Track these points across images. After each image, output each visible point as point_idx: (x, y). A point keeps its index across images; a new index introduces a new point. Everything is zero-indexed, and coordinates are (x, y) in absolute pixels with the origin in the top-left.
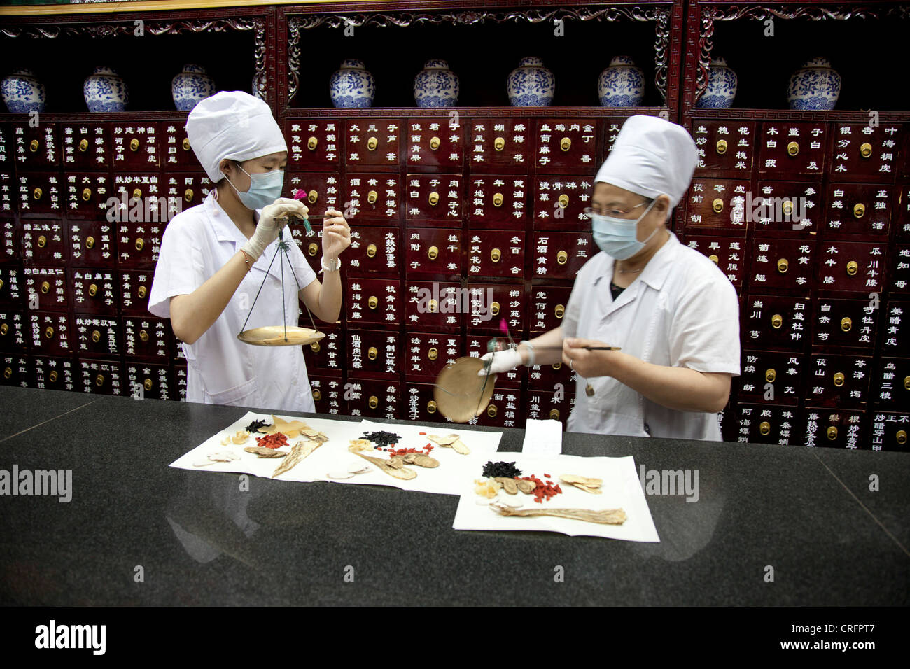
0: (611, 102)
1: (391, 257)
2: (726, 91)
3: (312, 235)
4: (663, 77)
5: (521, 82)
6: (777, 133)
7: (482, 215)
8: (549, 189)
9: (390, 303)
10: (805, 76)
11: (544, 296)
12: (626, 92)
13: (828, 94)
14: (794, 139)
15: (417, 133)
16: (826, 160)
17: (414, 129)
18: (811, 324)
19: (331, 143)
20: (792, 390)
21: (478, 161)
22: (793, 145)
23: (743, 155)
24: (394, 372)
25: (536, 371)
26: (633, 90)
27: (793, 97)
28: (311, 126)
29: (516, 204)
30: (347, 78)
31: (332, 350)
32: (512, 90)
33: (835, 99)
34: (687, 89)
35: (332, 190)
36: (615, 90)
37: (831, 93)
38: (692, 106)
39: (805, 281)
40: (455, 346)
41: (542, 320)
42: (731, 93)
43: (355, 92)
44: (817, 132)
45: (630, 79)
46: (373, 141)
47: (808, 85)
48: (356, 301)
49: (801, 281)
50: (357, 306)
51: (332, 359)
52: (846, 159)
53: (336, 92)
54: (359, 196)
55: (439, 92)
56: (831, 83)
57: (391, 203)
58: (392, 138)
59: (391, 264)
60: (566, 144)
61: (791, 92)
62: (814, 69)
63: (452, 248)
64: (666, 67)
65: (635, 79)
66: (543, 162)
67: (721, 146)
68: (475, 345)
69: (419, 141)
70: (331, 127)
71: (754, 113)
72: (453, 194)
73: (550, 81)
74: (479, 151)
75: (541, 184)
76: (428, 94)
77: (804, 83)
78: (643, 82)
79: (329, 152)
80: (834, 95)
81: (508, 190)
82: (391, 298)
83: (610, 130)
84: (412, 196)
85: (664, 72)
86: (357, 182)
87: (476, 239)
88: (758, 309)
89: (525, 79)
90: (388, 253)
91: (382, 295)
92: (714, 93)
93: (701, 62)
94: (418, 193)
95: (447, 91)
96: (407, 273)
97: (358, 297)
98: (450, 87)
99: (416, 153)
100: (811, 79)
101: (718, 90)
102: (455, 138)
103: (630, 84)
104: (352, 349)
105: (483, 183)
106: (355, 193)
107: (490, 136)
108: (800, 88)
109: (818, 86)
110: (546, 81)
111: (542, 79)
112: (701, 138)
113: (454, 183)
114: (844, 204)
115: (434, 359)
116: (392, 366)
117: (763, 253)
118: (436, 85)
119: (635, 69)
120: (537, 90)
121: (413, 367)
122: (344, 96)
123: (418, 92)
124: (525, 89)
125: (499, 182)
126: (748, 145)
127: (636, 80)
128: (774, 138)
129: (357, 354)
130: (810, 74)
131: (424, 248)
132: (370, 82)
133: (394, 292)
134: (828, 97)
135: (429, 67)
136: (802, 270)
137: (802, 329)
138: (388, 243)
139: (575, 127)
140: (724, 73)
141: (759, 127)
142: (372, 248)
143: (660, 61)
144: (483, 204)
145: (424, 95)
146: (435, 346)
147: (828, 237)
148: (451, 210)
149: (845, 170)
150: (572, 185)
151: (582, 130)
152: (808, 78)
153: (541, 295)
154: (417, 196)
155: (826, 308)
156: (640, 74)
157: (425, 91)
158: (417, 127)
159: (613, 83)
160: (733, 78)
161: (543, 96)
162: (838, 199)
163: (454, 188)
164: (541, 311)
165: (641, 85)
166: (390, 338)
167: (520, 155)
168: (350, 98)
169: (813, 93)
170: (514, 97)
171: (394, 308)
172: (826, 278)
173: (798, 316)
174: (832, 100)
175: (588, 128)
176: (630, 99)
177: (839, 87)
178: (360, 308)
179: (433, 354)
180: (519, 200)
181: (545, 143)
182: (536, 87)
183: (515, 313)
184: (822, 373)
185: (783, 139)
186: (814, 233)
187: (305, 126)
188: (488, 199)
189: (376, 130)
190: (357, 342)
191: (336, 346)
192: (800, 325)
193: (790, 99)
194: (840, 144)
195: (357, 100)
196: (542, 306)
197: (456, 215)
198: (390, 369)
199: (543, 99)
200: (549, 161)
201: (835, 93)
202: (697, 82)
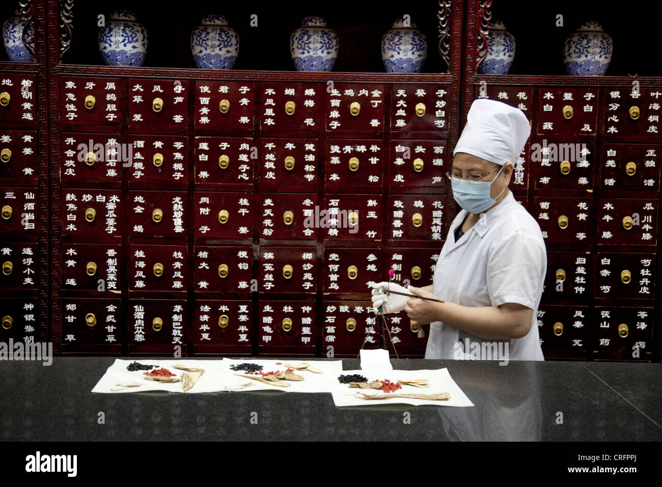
0: (395, 64)
1: (178, 222)
2: (505, 54)
3: (89, 199)
4: (446, 44)
5: (305, 43)
6: (553, 97)
7: (274, 178)
8: (340, 152)
9: (177, 270)
10: (578, 40)
11: (336, 258)
12: (410, 55)
13: (600, 57)
14: (568, 103)
15: (205, 95)
16: (599, 123)
17: (202, 91)
18: (593, 279)
19: (111, 102)
20: (580, 343)
21: (269, 124)
22: (567, 109)
24: (181, 343)
25: (331, 334)
26: (417, 53)
27: (568, 59)
28: (87, 84)
29: (307, 168)
30: (120, 31)
31: (111, 323)
32: (296, 50)
33: (607, 61)
34: (469, 57)
36: (399, 53)
37: (603, 56)
38: (474, 73)
39: (585, 237)
40: (247, 312)
41: (335, 282)
42: (510, 56)
43: (129, 46)
44: (589, 96)
45: (413, 42)
46: (158, 101)
47: (582, 48)
48: (139, 269)
49: (581, 236)
50: (140, 274)
51: (111, 333)
52: (617, 121)
53: (107, 45)
54: (143, 158)
55: (220, 49)
56: (603, 47)
57: (178, 166)
58: (179, 99)
59: (179, 229)
60: (355, 108)
61: (567, 54)
62: (587, 34)
63: (243, 211)
64: (449, 35)
65: (418, 42)
66: (333, 126)
68: (268, 310)
69: (207, 103)
70: (111, 86)
71: (531, 79)
72: (244, 158)
73: (334, 42)
74: (269, 114)
75: (332, 147)
76: (209, 51)
77: (578, 46)
78: (425, 45)
79: (109, 112)
80: (606, 58)
81: (299, 154)
82: (178, 265)
83: (397, 95)
84: (200, 160)
85: (447, 40)
86: (140, 144)
87: (268, 202)
89: (310, 40)
90: (175, 218)
91: (168, 262)
92: (493, 57)
93: (481, 32)
94: (207, 156)
95: (228, 49)
96: (195, 238)
97: (142, 264)
98: (232, 44)
99: (204, 115)
100: (585, 42)
101: (497, 54)
102: (245, 101)
103: (413, 48)
104: (134, 320)
105: (274, 146)
106: (138, 156)
107: (281, 100)
108: (575, 51)
109: (590, 50)
110: (330, 42)
111: (327, 41)
113: (244, 146)
114: (616, 163)
115: (224, 327)
116: (179, 336)
117: (544, 211)
118: (217, 43)
119: (418, 32)
120: (322, 52)
121: (202, 336)
122: (118, 50)
123: (197, 49)
124: (310, 50)
125: (290, 146)
126: (526, 109)
127: (419, 44)
128: (550, 102)
129: (140, 326)
130: (583, 38)
131: (214, 213)
132: (144, 35)
133: (182, 258)
134: (601, 60)
135: (208, 23)
136: (581, 226)
137: (585, 282)
138: (175, 207)
139: (364, 92)
140: (503, 37)
141: (536, 93)
142: (158, 213)
143: (443, 29)
144: (274, 167)
145: (205, 52)
146: (226, 312)
147: (603, 194)
148: (242, 173)
149: (616, 131)
150: (362, 149)
151: (370, 95)
152: (582, 42)
153: (334, 256)
154: (206, 160)
155: (605, 261)
156: (423, 37)
157: (206, 49)
158: (205, 89)
159: (397, 46)
160: (511, 42)
161: (328, 58)
162: (611, 158)
163: (244, 152)
164: (334, 273)
165: (424, 48)
166: (176, 306)
167: (311, 119)
168: (123, 52)
169: (587, 56)
170: (297, 58)
171: (181, 275)
172: (604, 233)
173: (581, 270)
174: (605, 62)
175: (376, 94)
176: (414, 62)
177: (611, 49)
178: (144, 277)
179: (223, 321)
180: (310, 163)
181: (335, 107)
182: (321, 48)
183: (308, 276)
184: (607, 325)
185: (558, 103)
186: (591, 191)
187: (80, 83)
188: (279, 163)
189: (162, 91)
190: (139, 313)
191: (115, 318)
192: (582, 279)
193: (566, 61)
194: (611, 107)
195: (132, 55)
196: (335, 267)
197: (247, 178)
198: (177, 340)
199: (327, 60)
200: (339, 125)
201: (607, 56)
202: (478, 50)
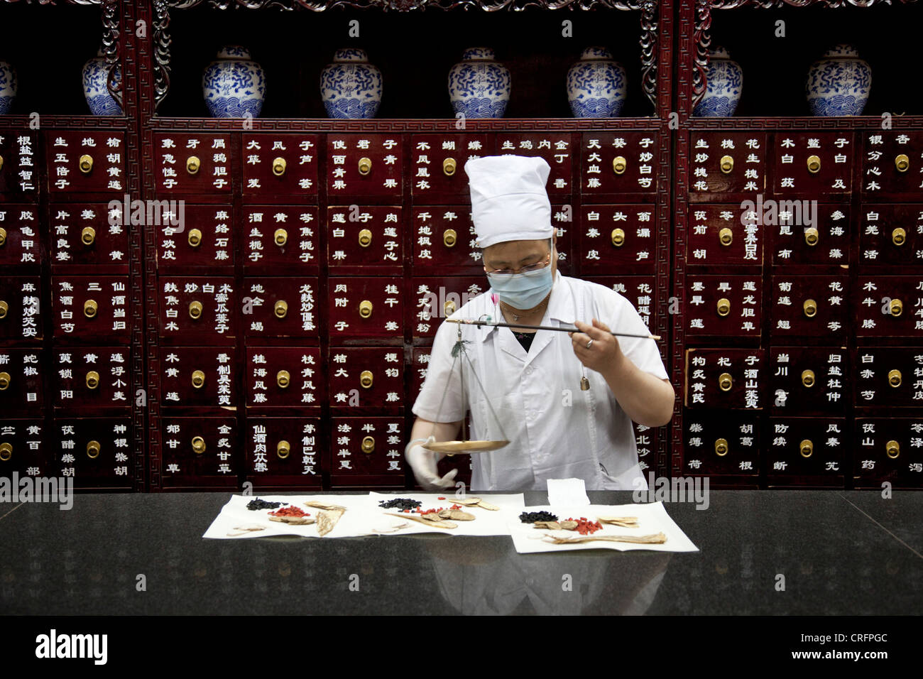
0: (585, 106)
1: (308, 317)
2: (729, 90)
3: (194, 290)
4: (652, 79)
5: (468, 82)
6: (793, 145)
7: (430, 257)
9: (308, 378)
10: (826, 69)
12: (604, 95)
13: (855, 91)
14: (814, 152)
15: (340, 152)
16: (855, 177)
17: (335, 147)
18: (851, 381)
19: (220, 164)
20: (835, 466)
21: (423, 188)
22: (813, 160)
23: (752, 173)
24: (314, 473)
26: (613, 92)
27: (813, 95)
28: (190, 142)
30: (231, 73)
31: (224, 449)
32: (456, 91)
33: (864, 96)
34: (682, 95)
35: (223, 229)
36: (590, 92)
37: (859, 90)
38: (689, 115)
39: (840, 327)
40: (398, 432)
42: (735, 92)
43: (242, 92)
44: (842, 142)
45: (608, 77)
46: (280, 162)
47: (830, 80)
48: (259, 378)
49: (835, 326)
50: (260, 385)
51: (224, 462)
52: (879, 174)
53: (214, 91)
54: (261, 236)
55: (358, 93)
56: (858, 77)
57: (306, 245)
58: (306, 159)
59: (308, 326)
61: (811, 88)
62: (837, 61)
63: (391, 301)
64: (655, 67)
65: (615, 77)
67: (726, 164)
69: (343, 162)
70: (220, 143)
71: (764, 122)
72: (391, 232)
73: (506, 80)
74: (423, 175)
76: (343, 95)
77: (826, 77)
78: (624, 81)
79: (217, 177)
80: (863, 92)
81: (462, 225)
82: (308, 372)
83: (589, 147)
84: (335, 236)
85: (652, 74)
86: (258, 217)
87: (423, 289)
88: (783, 365)
89: (474, 78)
90: (304, 311)
91: (296, 369)
92: (714, 93)
93: (698, 61)
94: (343, 231)
95: (369, 92)
96: (330, 338)
97: (262, 373)
98: (372, 86)
99: (339, 178)
100: (834, 72)
101: (719, 90)
102: (391, 159)
103: (609, 85)
104: (253, 445)
105: (430, 217)
106: (255, 232)
107: (437, 156)
108: (821, 84)
109: (842, 82)
110: (500, 80)
111: (496, 78)
112: (701, 154)
113: (391, 217)
114: (879, 229)
115: (369, 452)
116: (311, 465)
117: (784, 294)
118: (354, 85)
119: (614, 64)
120: (490, 93)
121: (340, 465)
122: (227, 97)
123: (328, 93)
124: (474, 91)
125: (450, 216)
126: (758, 161)
127: (616, 79)
128: (790, 151)
129: (261, 452)
130: (832, 66)
131: (354, 304)
132: (261, 78)
133: (313, 363)
134: (856, 95)
135: (342, 59)
136: (835, 313)
137: (840, 386)
138: (304, 297)
139: (546, 143)
140: (726, 68)
141: (771, 140)
142: (282, 305)
143: (647, 59)
144: (430, 244)
145: (338, 97)
146: (371, 433)
147: (863, 270)
148: (388, 252)
149: (879, 188)
151: (553, 147)
152: (830, 71)
154: (343, 235)
155: (867, 359)
156: (621, 71)
157: (340, 93)
158: (340, 144)
159: (587, 83)
160: (737, 74)
161: (497, 100)
162: (872, 223)
163: (391, 224)
165: (622, 85)
166: (308, 426)
168: (234, 100)
169: (837, 90)
170: (457, 101)
171: (313, 385)
172: (865, 321)
173: (834, 371)
174: (861, 98)
175: (561, 145)
176: (609, 103)
177: (870, 81)
178: (265, 388)
179: (368, 445)
182: (488, 88)
184: (870, 442)
185: (801, 152)
186: (846, 267)
187: (181, 140)
188: (436, 238)
189: (284, 149)
190: (260, 435)
191: (229, 442)
192: (837, 382)
193: (809, 97)
194: (871, 156)
195: (246, 102)
197: (395, 259)
198: (308, 469)
199: (497, 103)
201: (865, 89)
202: (694, 85)
